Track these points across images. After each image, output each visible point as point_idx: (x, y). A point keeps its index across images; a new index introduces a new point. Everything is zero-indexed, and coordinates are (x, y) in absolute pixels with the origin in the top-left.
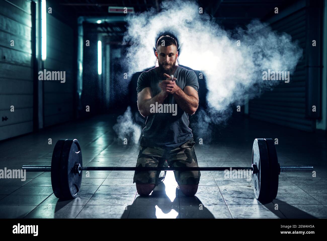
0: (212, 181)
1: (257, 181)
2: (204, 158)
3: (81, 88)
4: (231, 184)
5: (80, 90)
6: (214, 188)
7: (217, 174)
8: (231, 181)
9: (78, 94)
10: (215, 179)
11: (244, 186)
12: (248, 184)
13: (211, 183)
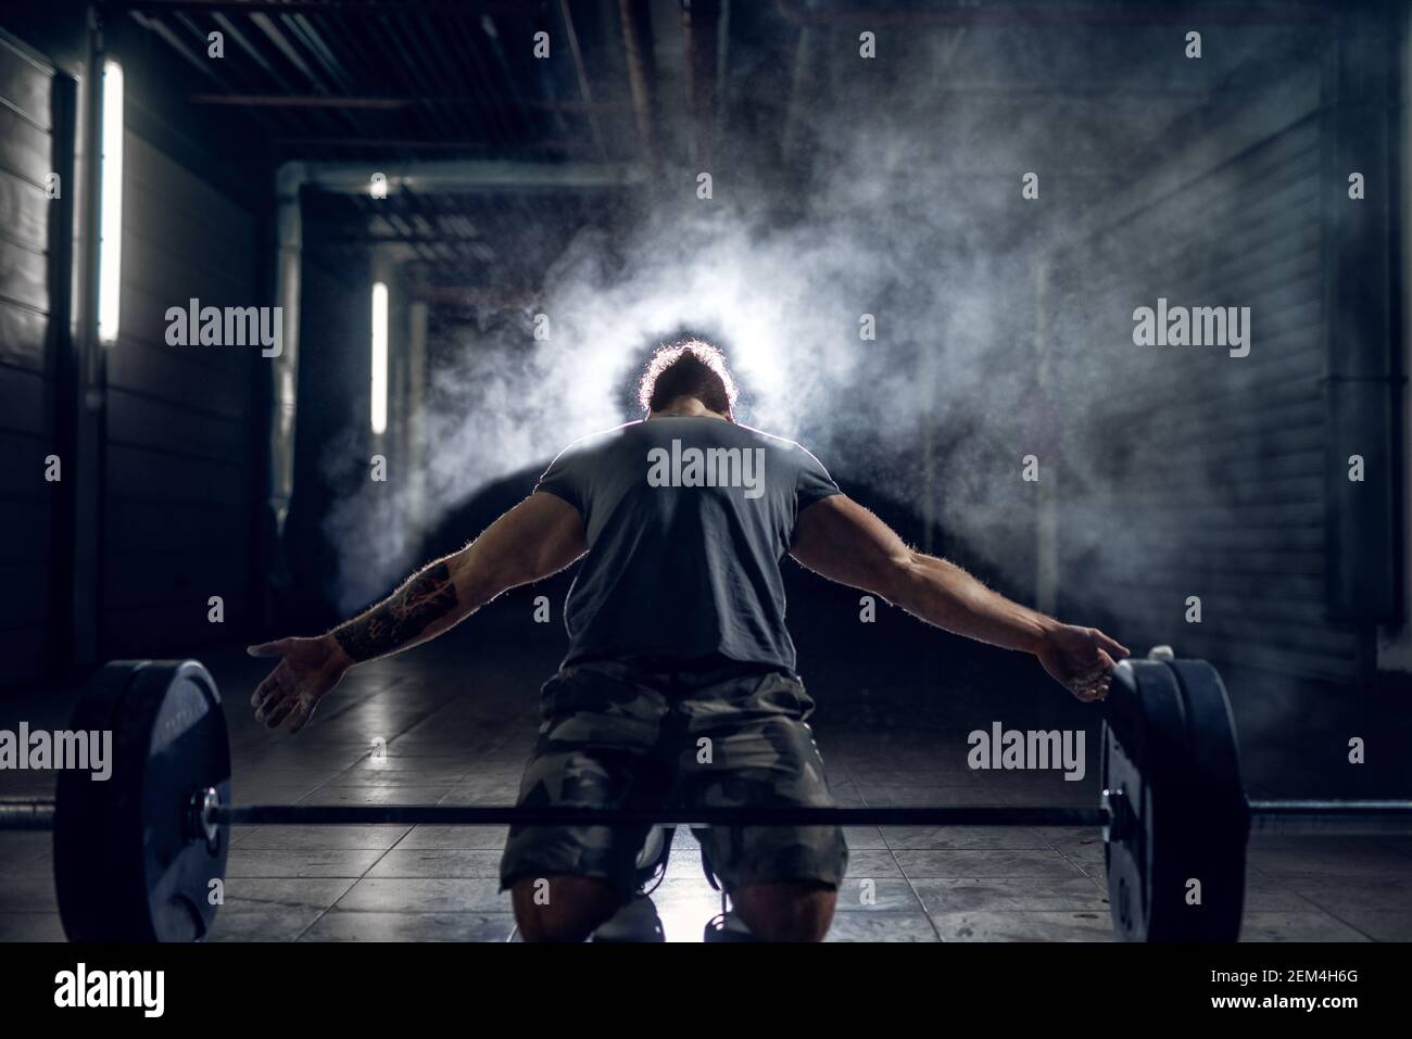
0: (898, 892)
1: (1134, 880)
2: (856, 792)
3: (287, 487)
4: (994, 906)
5: (281, 496)
6: (907, 923)
7: (918, 861)
8: (993, 890)
9: (272, 514)
10: (913, 883)
11: (1061, 914)
12: (1078, 905)
13: (890, 899)
